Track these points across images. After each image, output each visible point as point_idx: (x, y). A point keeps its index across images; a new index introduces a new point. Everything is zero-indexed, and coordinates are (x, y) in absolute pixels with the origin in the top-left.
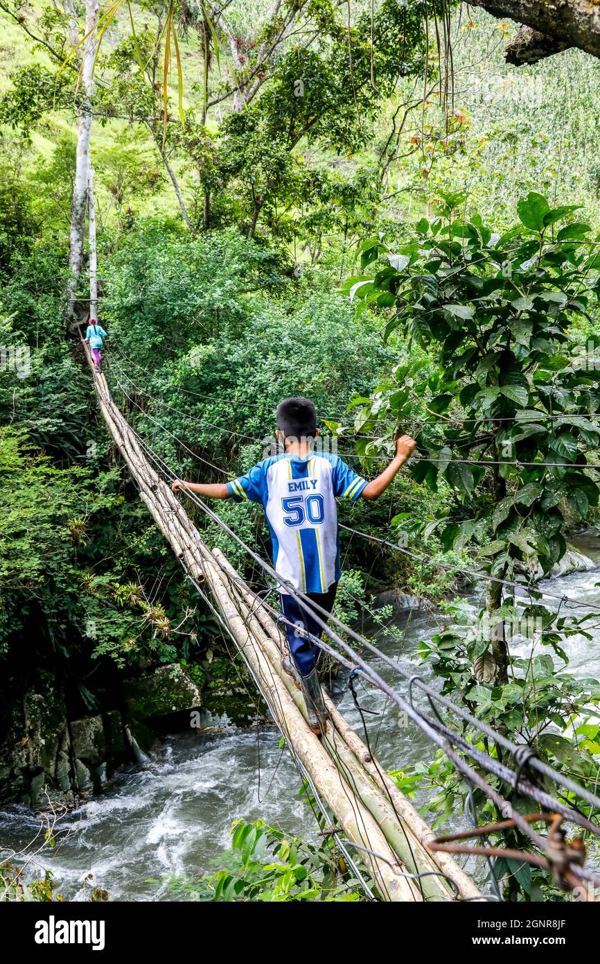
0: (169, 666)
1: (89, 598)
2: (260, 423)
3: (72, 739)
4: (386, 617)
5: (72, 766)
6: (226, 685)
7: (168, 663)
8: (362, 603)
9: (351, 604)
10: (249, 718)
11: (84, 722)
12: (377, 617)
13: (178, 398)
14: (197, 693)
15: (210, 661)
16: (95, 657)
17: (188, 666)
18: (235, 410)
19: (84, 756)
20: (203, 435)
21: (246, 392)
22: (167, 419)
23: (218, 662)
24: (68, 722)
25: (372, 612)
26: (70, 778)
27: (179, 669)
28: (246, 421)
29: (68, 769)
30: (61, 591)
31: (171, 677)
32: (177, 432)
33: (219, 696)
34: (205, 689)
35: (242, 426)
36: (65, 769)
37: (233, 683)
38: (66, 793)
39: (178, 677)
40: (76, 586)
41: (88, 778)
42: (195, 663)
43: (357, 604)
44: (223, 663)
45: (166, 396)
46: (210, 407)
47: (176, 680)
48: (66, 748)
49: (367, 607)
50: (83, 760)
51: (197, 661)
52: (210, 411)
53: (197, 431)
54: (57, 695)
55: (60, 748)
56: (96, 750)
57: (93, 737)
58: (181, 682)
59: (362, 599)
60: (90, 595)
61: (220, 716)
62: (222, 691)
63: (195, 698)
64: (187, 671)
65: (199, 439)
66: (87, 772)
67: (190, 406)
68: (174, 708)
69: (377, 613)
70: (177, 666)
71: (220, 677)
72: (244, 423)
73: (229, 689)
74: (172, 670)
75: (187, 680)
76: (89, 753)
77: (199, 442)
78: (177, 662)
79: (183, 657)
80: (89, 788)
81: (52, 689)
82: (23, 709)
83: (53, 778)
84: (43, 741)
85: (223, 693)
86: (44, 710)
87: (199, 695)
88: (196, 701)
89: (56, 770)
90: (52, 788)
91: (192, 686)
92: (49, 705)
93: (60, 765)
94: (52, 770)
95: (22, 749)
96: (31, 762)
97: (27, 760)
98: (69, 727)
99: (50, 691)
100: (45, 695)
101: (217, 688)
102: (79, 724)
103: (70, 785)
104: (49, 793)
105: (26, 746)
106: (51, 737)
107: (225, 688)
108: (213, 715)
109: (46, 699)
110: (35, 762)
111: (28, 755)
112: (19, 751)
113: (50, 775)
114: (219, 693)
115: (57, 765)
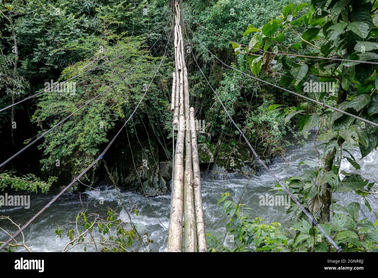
0: (202, 144)
1: (167, 113)
2: (248, 39)
3: (160, 169)
4: (300, 135)
5: (159, 180)
6: (225, 155)
7: (202, 143)
8: (289, 127)
9: (283, 128)
10: (234, 169)
11: (165, 163)
12: (295, 135)
13: (211, 26)
14: (212, 156)
15: (220, 144)
16: (169, 138)
17: (210, 145)
18: (237, 32)
19: (164, 176)
20: (221, 44)
21: (243, 23)
22: (206, 36)
23: (223, 145)
24: (159, 162)
25: (293, 132)
26: (158, 183)
27: (206, 146)
28: (241, 38)
29: (158, 180)
30: (156, 109)
31: (202, 149)
32: (209, 42)
33: (222, 159)
34: (216, 155)
35: (239, 40)
36: (156, 180)
37: (228, 154)
38: (156, 189)
39: (205, 149)
40: (162, 108)
41: (165, 185)
42: (213, 144)
43: (286, 128)
44: (225, 145)
45: (205, 25)
46: (225, 31)
47: (204, 150)
48: (157, 172)
49: (291, 130)
50: (164, 178)
51: (214, 143)
52: (225, 33)
53: (218, 42)
54: (155, 151)
55: (155, 172)
56: (169, 174)
57: (168, 169)
58: (206, 151)
59: (289, 126)
60: (168, 112)
61: (221, 167)
62: (223, 157)
63: (211, 159)
64: (209, 147)
65: (219, 46)
66: (165, 183)
67: (216, 30)
68: (202, 162)
69: (295, 133)
70: (205, 145)
71: (223, 151)
72: (240, 39)
73: (226, 157)
74: (203, 146)
75: (209, 151)
76: (166, 175)
77: (219, 47)
78: (205, 143)
79: (208, 141)
80: (165, 189)
81: (153, 148)
82: (141, 155)
83: (151, 183)
84: (148, 168)
85: (224, 158)
86: (149, 156)
87: (213, 157)
88: (212, 160)
89: (153, 180)
90: (151, 187)
91: (210, 154)
92: (152, 154)
93: (154, 178)
94: (151, 179)
95: (140, 170)
96: (143, 175)
97: (142, 174)
98: (159, 164)
99: (152, 149)
100: (150, 150)
101: (221, 155)
102: (163, 163)
103: (158, 186)
104: (149, 188)
105: (141, 169)
106: (152, 167)
107: (225, 156)
108: (219, 166)
109: (151, 152)
110: (145, 176)
111: (142, 173)
112: (139, 171)
113: (150, 181)
114: (222, 158)
115: (153, 178)
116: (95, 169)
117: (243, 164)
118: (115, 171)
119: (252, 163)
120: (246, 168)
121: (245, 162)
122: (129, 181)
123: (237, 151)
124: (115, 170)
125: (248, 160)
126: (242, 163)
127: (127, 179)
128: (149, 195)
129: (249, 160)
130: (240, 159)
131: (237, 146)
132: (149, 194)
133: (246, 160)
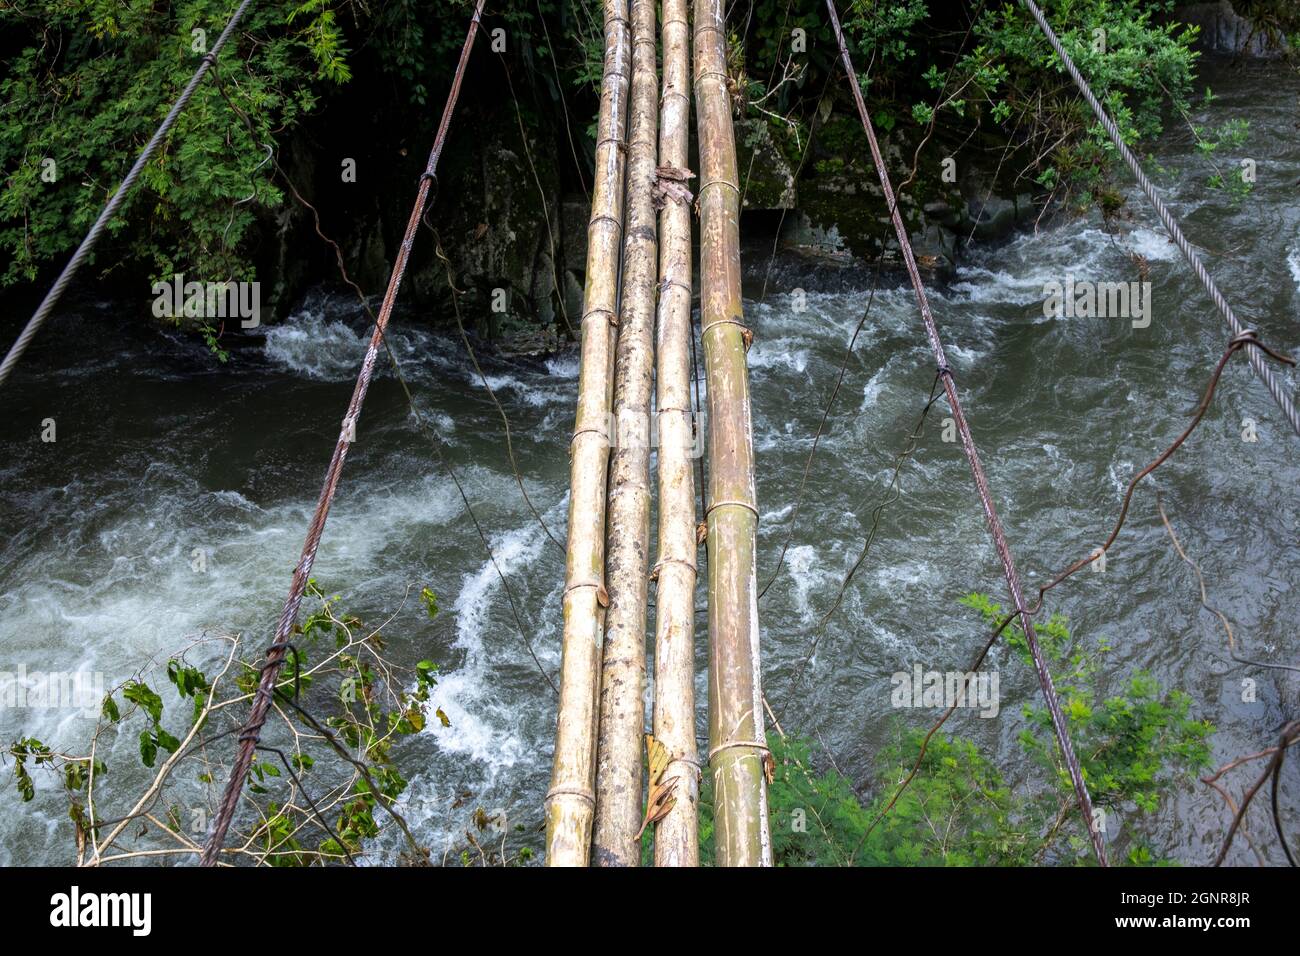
0: (748, 123)
3: (563, 234)
5: (561, 285)
6: (847, 172)
10: (878, 243)
14: (791, 180)
15: (825, 119)
23: (840, 122)
24: (561, 200)
26: (555, 302)
27: (764, 131)
29: (554, 286)
31: (748, 143)
33: (830, 192)
34: (805, 175)
36: (547, 285)
37: (860, 171)
38: (544, 328)
39: (760, 147)
44: (848, 128)
47: (757, 152)
48: (552, 249)
54: (543, 153)
55: (542, 248)
61: (826, 229)
62: (836, 183)
63: (785, 192)
68: (745, 205)
71: (839, 153)
73: (849, 183)
74: (751, 131)
75: (776, 156)
81: (533, 142)
82: (481, 172)
83: (526, 297)
84: (513, 235)
85: (838, 188)
86: (518, 177)
87: (794, 186)
88: (787, 198)
89: (534, 283)
90: (524, 315)
91: (785, 170)
92: (528, 168)
93: (539, 276)
94: (526, 282)
95: (477, 244)
96: (490, 268)
97: (485, 264)
98: (560, 210)
99: (529, 146)
100: (520, 152)
101: (829, 174)
102: (577, 210)
103: (553, 315)
104: (518, 324)
105: (483, 239)
106: (528, 227)
107: (843, 179)
108: (814, 225)
109: (523, 159)
110: (497, 270)
111: (486, 257)
112: (472, 246)
113: (521, 291)
114: (832, 187)
115: (534, 275)
116: (285, 229)
117: (921, 217)
118: (374, 236)
119: (957, 211)
120: (933, 239)
121: (930, 207)
122: (431, 289)
123: (898, 155)
124: (375, 229)
125: (941, 198)
126: (916, 216)
127: (422, 276)
128: (514, 351)
129: (947, 201)
130: (909, 197)
131: (900, 132)
132: (516, 346)
133: (933, 201)
